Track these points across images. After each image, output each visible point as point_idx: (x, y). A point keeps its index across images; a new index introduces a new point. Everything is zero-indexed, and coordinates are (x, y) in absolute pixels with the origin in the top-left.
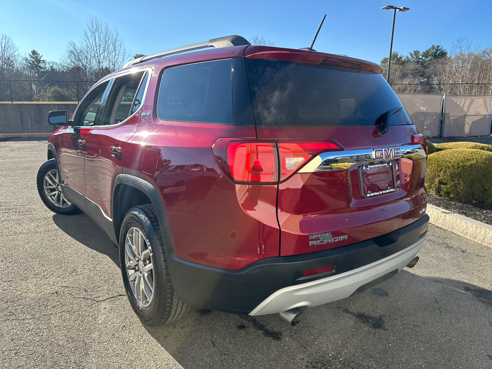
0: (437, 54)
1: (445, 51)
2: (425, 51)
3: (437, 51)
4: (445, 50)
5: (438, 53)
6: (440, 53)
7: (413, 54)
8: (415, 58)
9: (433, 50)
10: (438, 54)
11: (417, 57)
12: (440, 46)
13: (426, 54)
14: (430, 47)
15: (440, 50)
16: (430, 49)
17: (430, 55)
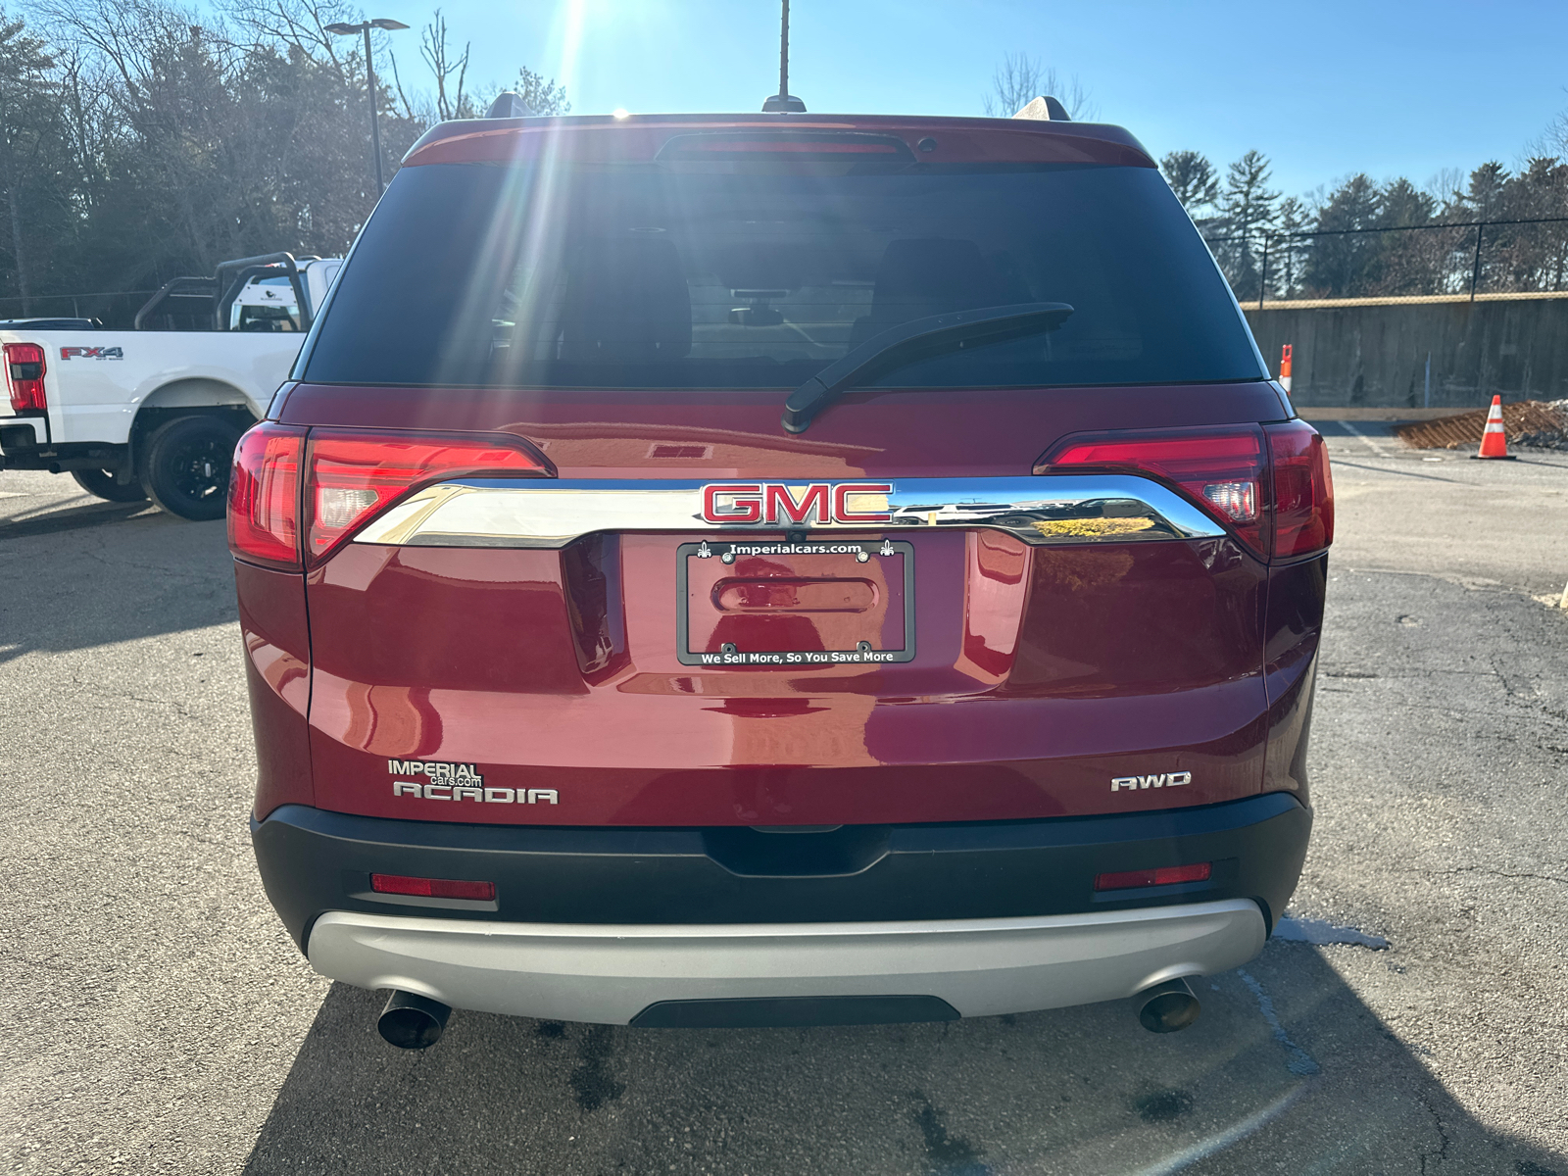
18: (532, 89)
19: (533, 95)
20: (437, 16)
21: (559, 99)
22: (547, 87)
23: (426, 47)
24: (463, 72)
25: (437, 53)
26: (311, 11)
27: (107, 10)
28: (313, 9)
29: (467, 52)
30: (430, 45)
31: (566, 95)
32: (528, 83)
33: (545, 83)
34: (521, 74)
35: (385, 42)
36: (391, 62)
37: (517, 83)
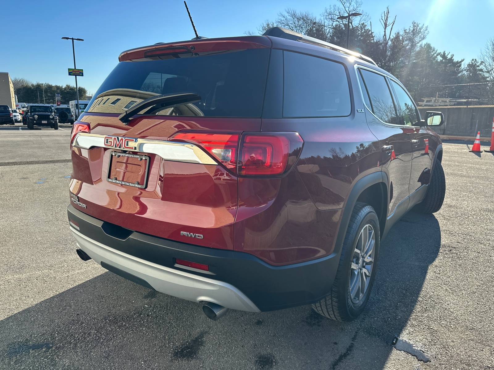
18: (416, 28)
19: (416, 30)
20: (387, 8)
21: (425, 30)
22: (421, 26)
23: (382, 19)
24: (393, 25)
25: (385, 21)
26: (348, 13)
27: (295, 21)
28: (348, 12)
29: (395, 19)
30: (383, 18)
31: (428, 29)
32: (414, 26)
33: (420, 26)
34: (413, 24)
35: (369, 19)
36: (370, 25)
37: (410, 27)
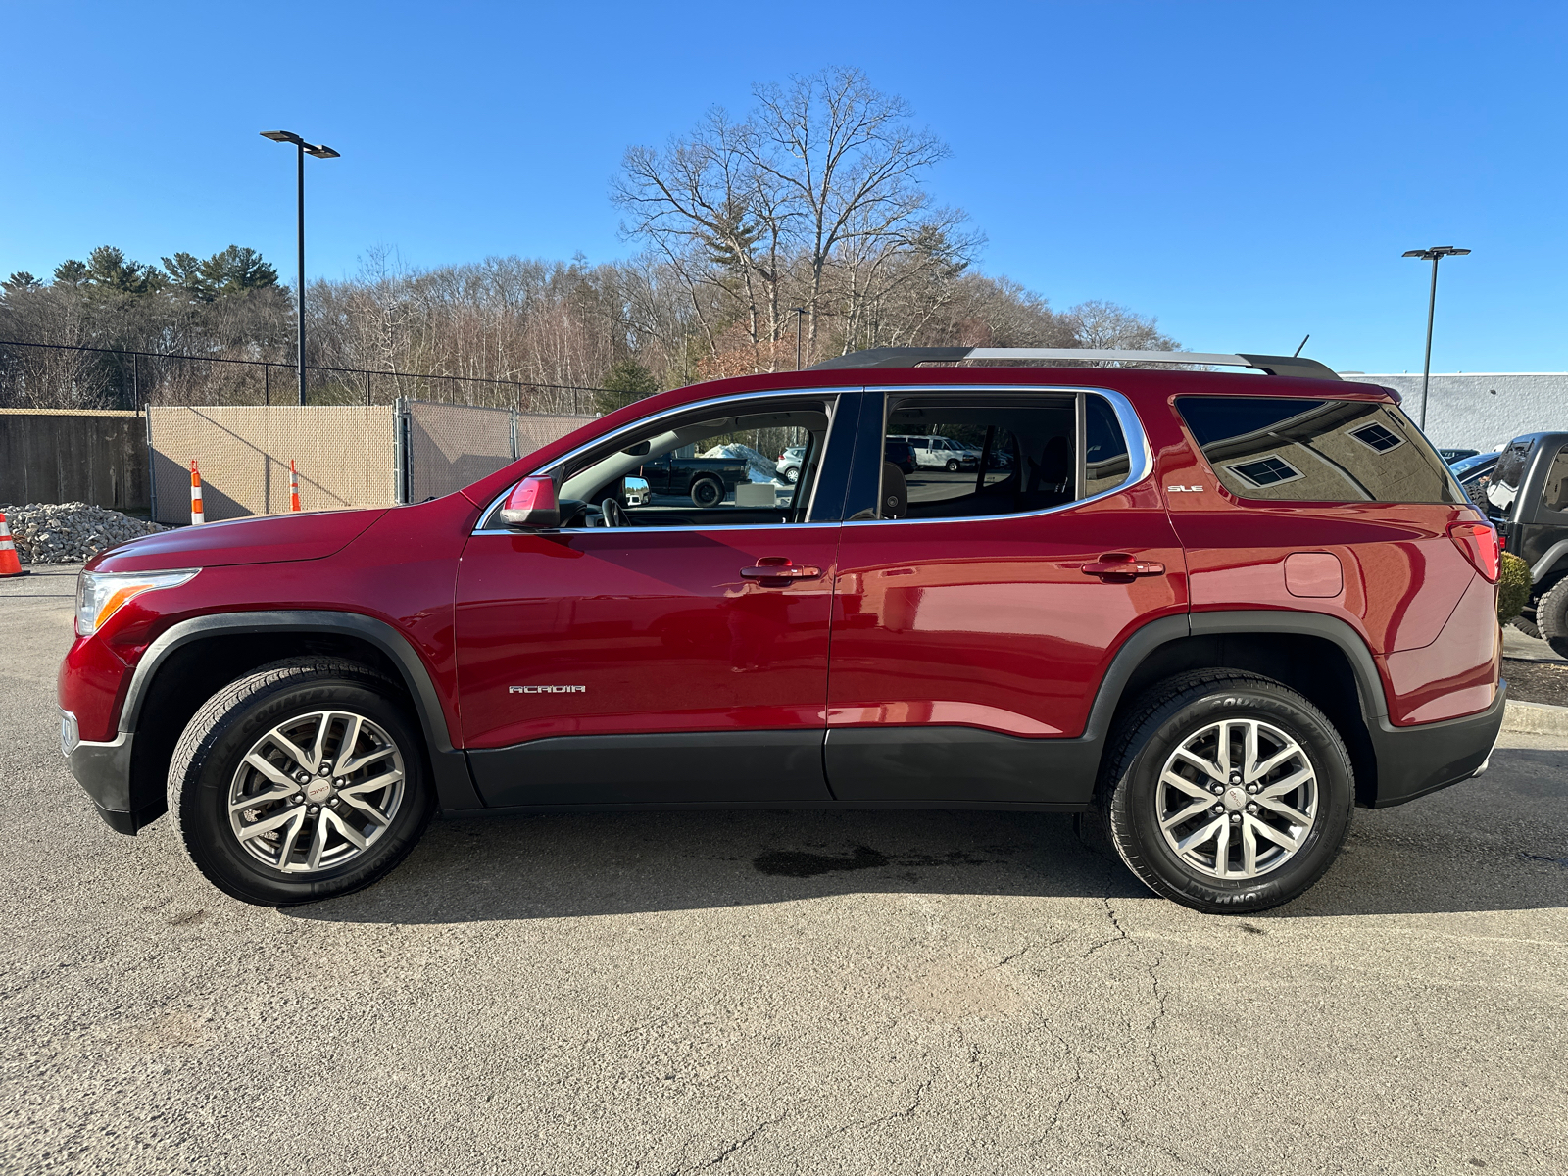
0: (249, 276)
1: (272, 269)
2: (208, 259)
3: (246, 265)
4: (271, 264)
5: (250, 270)
6: (255, 272)
7: (175, 262)
8: (184, 277)
9: (234, 259)
10: (250, 273)
11: (190, 274)
12: (254, 252)
13: (215, 269)
14: (225, 250)
15: (254, 263)
16: (224, 254)
17: (227, 275)
